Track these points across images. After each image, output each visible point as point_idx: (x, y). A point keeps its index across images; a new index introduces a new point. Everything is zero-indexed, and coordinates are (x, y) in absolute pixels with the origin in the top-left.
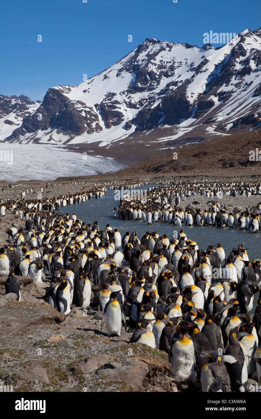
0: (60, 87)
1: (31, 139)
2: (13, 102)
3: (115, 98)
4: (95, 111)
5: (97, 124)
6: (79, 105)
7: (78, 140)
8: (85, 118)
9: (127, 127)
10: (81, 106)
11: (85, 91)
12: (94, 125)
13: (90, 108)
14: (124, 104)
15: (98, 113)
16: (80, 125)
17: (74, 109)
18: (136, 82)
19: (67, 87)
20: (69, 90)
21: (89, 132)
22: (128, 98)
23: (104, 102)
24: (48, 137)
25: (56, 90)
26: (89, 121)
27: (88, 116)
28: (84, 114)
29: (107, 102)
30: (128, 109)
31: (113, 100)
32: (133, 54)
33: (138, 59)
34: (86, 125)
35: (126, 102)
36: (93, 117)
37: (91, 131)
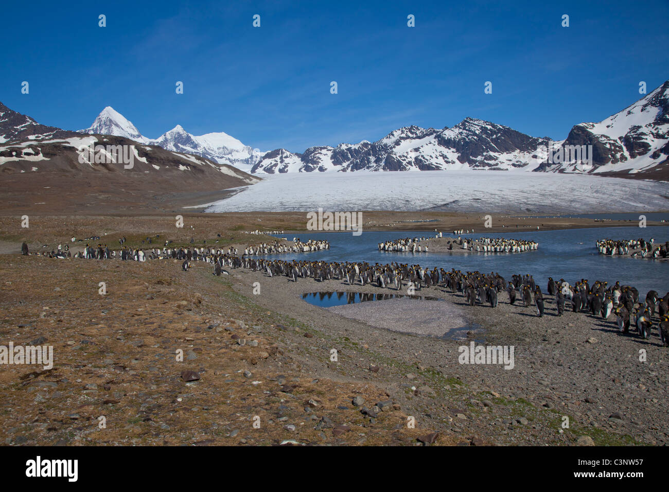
0: (584, 124)
1: (557, 169)
2: (540, 140)
3: (640, 131)
4: (619, 143)
5: (622, 155)
6: (603, 139)
7: (602, 169)
8: (610, 150)
9: (655, 156)
10: (605, 139)
11: (608, 127)
12: (618, 155)
13: (614, 140)
14: (651, 135)
15: (622, 144)
16: (604, 156)
17: (599, 142)
18: (664, 115)
19: (591, 124)
20: (593, 126)
21: (613, 162)
22: (655, 130)
23: (628, 134)
24: (573, 167)
25: (580, 127)
26: (613, 152)
27: (613, 148)
28: (608, 146)
29: (632, 134)
30: (656, 140)
31: (638, 132)
32: (659, 90)
33: (664, 94)
34: (610, 156)
35: (652, 134)
36: (617, 149)
37: (615, 161)
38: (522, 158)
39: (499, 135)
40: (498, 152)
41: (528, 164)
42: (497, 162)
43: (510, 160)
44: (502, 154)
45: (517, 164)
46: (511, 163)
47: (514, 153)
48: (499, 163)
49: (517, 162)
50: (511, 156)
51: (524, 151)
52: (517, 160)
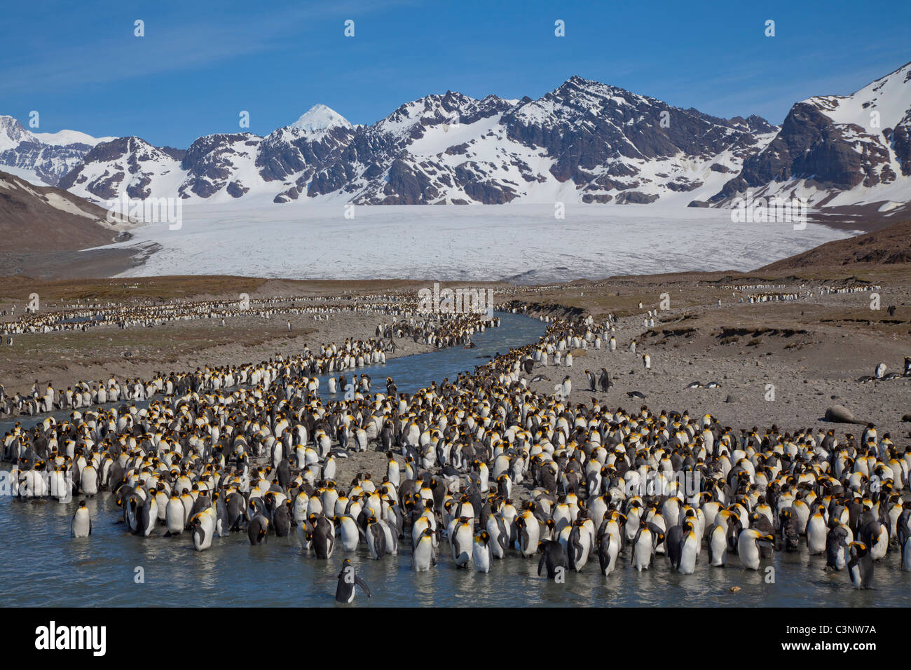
0: (816, 100)
2: (730, 131)
4: (884, 143)
5: (886, 168)
6: (851, 133)
7: (844, 199)
8: (863, 157)
10: (855, 133)
11: (866, 105)
12: (878, 169)
13: (872, 137)
15: (888, 146)
16: (850, 169)
17: (841, 140)
19: (831, 99)
20: (835, 103)
21: (867, 184)
23: (903, 124)
24: (788, 194)
25: (808, 106)
26: (869, 163)
27: (868, 153)
28: (859, 149)
29: (909, 123)
34: (862, 170)
36: (878, 155)
37: (871, 181)
38: (690, 170)
39: (642, 118)
40: (639, 157)
41: (701, 183)
42: (635, 179)
43: (664, 176)
44: (647, 161)
45: (679, 183)
46: (665, 181)
47: (672, 160)
48: (641, 182)
49: (678, 179)
50: (665, 166)
51: (695, 154)
52: (678, 174)
